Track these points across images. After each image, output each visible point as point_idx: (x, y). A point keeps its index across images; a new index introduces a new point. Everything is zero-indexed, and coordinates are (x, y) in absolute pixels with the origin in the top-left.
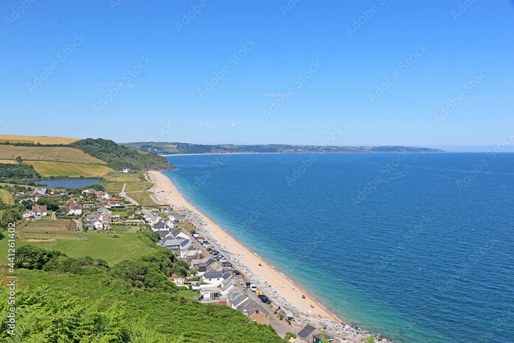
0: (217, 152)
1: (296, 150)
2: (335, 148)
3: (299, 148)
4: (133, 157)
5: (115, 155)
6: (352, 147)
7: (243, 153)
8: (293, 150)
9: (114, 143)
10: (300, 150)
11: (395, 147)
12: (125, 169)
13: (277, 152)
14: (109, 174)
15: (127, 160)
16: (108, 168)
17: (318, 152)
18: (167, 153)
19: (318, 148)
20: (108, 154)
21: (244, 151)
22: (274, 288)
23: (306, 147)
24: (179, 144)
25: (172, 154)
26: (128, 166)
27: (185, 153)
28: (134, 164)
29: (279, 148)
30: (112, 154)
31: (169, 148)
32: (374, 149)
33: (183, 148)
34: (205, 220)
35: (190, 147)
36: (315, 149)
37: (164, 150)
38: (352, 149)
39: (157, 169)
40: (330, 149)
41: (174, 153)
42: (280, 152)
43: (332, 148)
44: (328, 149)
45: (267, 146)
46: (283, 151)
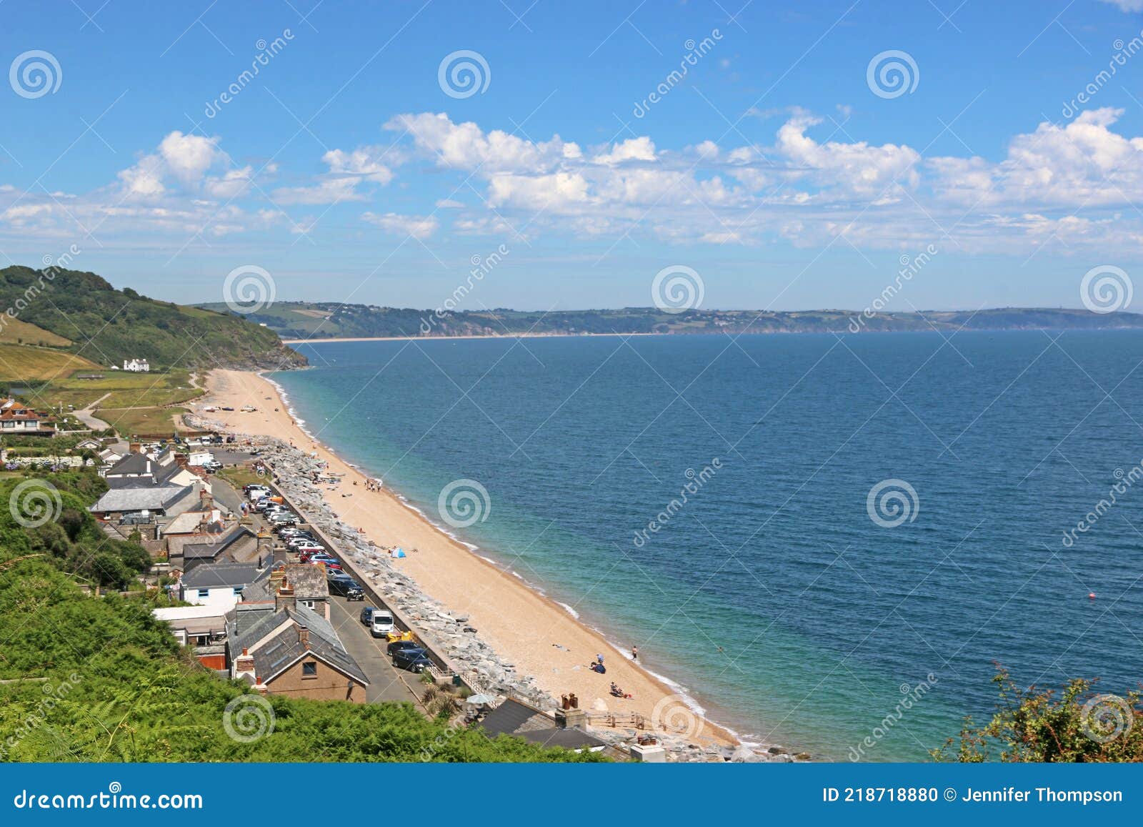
0: (461, 332)
1: (711, 325)
2: (834, 318)
3: (721, 318)
4: (163, 326)
5: (100, 318)
6: (890, 314)
7: (542, 335)
8: (701, 324)
9: (95, 281)
10: (722, 323)
11: (1029, 312)
12: (130, 361)
13: (650, 330)
14: (75, 373)
15: (140, 333)
16: (73, 358)
17: (783, 331)
18: (302, 334)
19: (780, 318)
20: (77, 316)
21: (544, 329)
23: (745, 315)
24: (338, 306)
25: (314, 337)
26: (142, 351)
27: (358, 335)
28: (161, 345)
29: (658, 318)
30: (89, 314)
31: (306, 319)
32: (960, 317)
33: (351, 318)
35: (375, 315)
36: (770, 319)
37: (290, 326)
38: (889, 318)
39: (243, 366)
40: (819, 320)
41: (322, 334)
42: (661, 329)
43: (826, 318)
44: (811, 318)
45: (619, 312)
46: (671, 326)
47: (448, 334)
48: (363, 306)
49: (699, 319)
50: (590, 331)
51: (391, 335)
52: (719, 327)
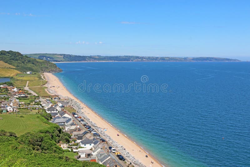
0: (90, 61)
1: (142, 60)
2: (167, 59)
3: (144, 58)
4: (33, 64)
5: (21, 62)
6: (179, 58)
8: (140, 60)
9: (19, 54)
11: (207, 58)
12: (28, 72)
13: (130, 61)
14: (17, 75)
15: (30, 65)
16: (16, 71)
17: (157, 61)
18: (56, 61)
19: (157, 58)
20: (16, 62)
21: (108, 60)
22: (127, 150)
23: (149, 58)
24: (65, 55)
25: (59, 61)
26: (30, 69)
27: (69, 61)
28: (33, 68)
29: (131, 58)
30: (19, 61)
31: (58, 58)
32: (194, 59)
33: (67, 57)
34: (82, 105)
35: (72, 57)
37: (54, 59)
38: (179, 59)
39: (49, 72)
41: (61, 61)
42: (132, 61)
43: (166, 59)
44: (163, 59)
45: (123, 57)
46: (134, 60)
47: (87, 61)
48: (69, 55)
49: (140, 59)
50: (117, 61)
51: (76, 61)
52: (144, 60)
